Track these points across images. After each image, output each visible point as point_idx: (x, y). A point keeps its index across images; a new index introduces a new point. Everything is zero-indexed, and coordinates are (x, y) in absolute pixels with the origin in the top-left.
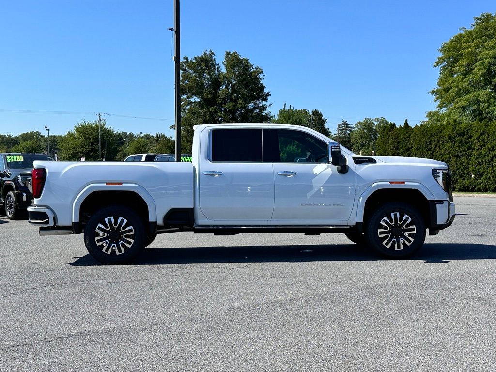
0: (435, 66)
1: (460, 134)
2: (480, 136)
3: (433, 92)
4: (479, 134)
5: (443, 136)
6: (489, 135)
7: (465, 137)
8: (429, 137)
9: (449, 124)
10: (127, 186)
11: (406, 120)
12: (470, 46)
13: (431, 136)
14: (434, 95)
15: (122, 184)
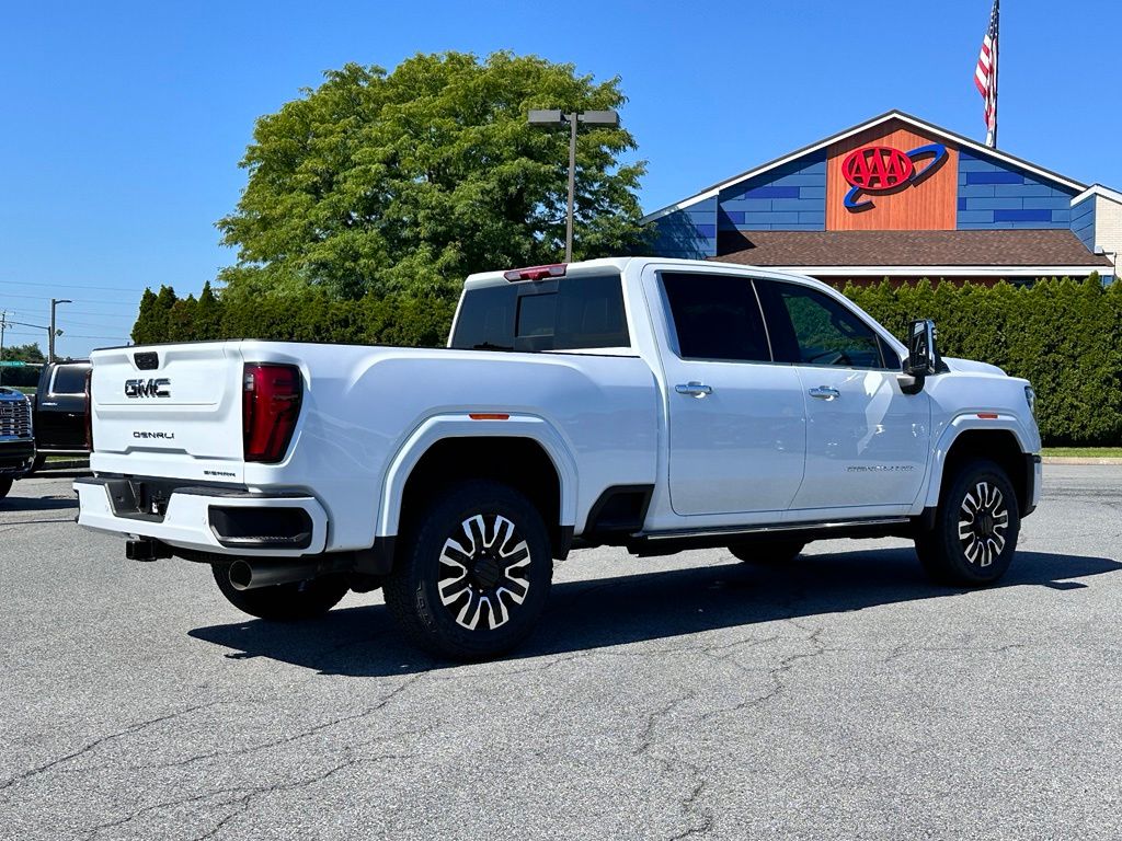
0: (242, 165)
1: (339, 322)
2: (381, 331)
3: (224, 224)
4: (380, 324)
5: (300, 326)
6: (401, 328)
7: (351, 329)
8: (268, 327)
9: (311, 300)
10: (520, 424)
11: (208, 283)
12: (332, 133)
13: (272, 324)
14: (224, 231)
15: (507, 417)
